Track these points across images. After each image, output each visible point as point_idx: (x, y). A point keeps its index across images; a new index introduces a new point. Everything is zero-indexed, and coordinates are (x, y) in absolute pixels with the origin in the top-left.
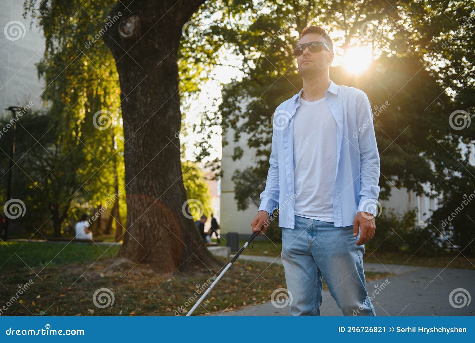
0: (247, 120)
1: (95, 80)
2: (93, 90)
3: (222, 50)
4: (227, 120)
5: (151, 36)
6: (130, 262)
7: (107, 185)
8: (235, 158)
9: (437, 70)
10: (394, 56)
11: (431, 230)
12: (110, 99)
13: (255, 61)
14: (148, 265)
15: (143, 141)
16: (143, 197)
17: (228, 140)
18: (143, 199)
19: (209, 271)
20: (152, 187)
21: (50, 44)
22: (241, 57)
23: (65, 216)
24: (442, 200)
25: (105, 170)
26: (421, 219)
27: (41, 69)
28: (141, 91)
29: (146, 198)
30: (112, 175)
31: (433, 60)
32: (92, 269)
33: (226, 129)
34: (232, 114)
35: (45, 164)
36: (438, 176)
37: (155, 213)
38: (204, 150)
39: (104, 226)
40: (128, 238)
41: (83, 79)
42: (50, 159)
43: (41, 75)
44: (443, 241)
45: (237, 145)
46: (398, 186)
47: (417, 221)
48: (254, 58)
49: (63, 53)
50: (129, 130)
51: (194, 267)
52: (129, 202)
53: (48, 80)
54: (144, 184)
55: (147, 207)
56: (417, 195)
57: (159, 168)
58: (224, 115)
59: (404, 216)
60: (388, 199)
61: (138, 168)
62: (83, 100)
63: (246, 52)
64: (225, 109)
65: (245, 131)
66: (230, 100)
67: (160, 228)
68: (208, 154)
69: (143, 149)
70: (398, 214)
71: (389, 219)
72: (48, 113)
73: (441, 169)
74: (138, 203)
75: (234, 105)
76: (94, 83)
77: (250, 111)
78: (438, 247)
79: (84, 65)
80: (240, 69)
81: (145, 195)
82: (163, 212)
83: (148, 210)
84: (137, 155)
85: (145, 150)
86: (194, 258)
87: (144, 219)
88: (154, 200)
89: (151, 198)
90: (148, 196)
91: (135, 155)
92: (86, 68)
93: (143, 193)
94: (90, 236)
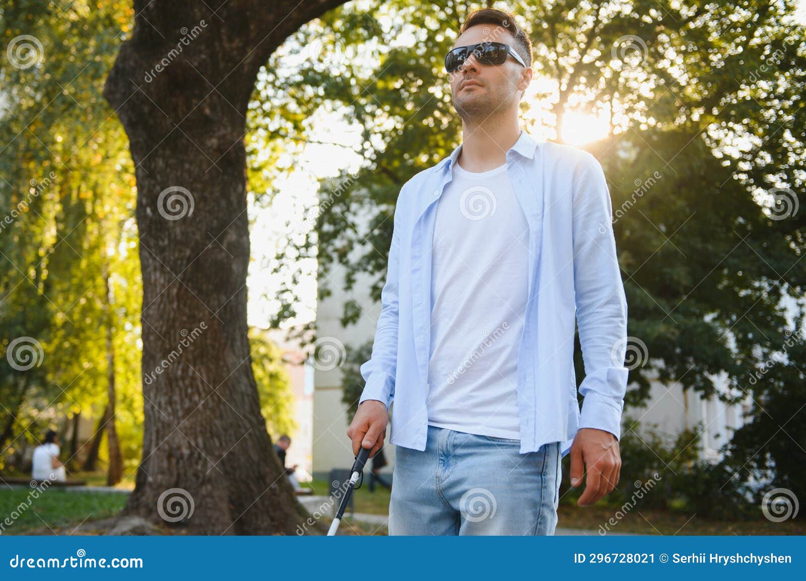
0: (369, 248)
1: (76, 170)
2: (70, 189)
3: (319, 115)
4: (330, 249)
5: (196, 92)
6: (149, 525)
7: (93, 374)
8: (345, 322)
9: (736, 155)
10: (653, 129)
11: (731, 467)
12: (102, 205)
13: (384, 135)
15: (179, 289)
16: (176, 398)
17: (330, 287)
18: (176, 402)
20: (193, 378)
22: (358, 127)
23: (8, 433)
24: (750, 408)
25: (90, 344)
26: (710, 446)
29: (182, 400)
30: (104, 354)
31: (726, 135)
33: (328, 265)
34: (339, 237)
36: (743, 361)
37: (199, 429)
38: (286, 307)
40: (146, 478)
41: (53, 168)
44: (756, 492)
45: (349, 296)
46: (664, 378)
47: (702, 449)
48: (383, 129)
49: (15, 118)
50: (151, 268)
52: (149, 407)
54: (179, 373)
55: (183, 417)
56: (702, 397)
57: (209, 342)
58: (325, 238)
59: (676, 439)
60: (644, 405)
62: (53, 208)
63: (368, 119)
64: (327, 228)
65: (365, 270)
66: (337, 210)
67: (209, 458)
68: (293, 314)
69: (178, 306)
70: (665, 434)
71: (647, 445)
73: (749, 346)
74: (166, 409)
75: (344, 219)
76: (73, 177)
77: (376, 232)
78: (745, 501)
79: (54, 143)
80: (355, 151)
81: (181, 395)
82: (214, 428)
83: (185, 422)
84: (166, 316)
85: (182, 306)
86: (272, 519)
87: (176, 440)
88: (196, 404)
89: (191, 400)
90: (187, 395)
91: (161, 317)
92: (59, 147)
93: (177, 391)
94: (60, 474)
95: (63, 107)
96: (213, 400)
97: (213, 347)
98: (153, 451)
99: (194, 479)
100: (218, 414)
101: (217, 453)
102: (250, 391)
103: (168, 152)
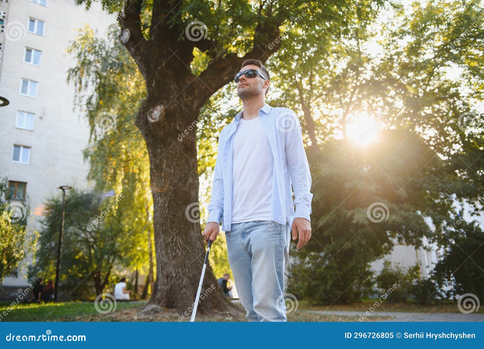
1: (132, 160)
2: (129, 169)
5: (173, 120)
6: (159, 307)
7: (142, 252)
9: (428, 138)
11: (434, 280)
14: (174, 310)
15: (168, 204)
16: (169, 251)
18: (169, 253)
19: (226, 314)
20: (176, 243)
21: (94, 132)
23: (106, 282)
24: (442, 254)
27: (86, 154)
28: (166, 164)
29: (171, 252)
30: (147, 243)
32: (127, 314)
35: (89, 236)
36: (436, 230)
37: (179, 264)
39: (140, 292)
40: (157, 288)
41: (121, 160)
42: (93, 231)
43: (86, 160)
44: (446, 291)
49: (105, 139)
50: (157, 196)
51: (214, 311)
52: (158, 256)
53: (92, 162)
54: (170, 240)
55: (172, 260)
56: (416, 248)
57: (182, 226)
60: (390, 253)
61: (164, 227)
62: (120, 178)
67: (184, 277)
69: (168, 211)
70: (403, 267)
71: (395, 272)
72: (92, 192)
74: (165, 256)
76: (130, 163)
78: (442, 297)
79: (121, 148)
81: (171, 250)
82: (186, 264)
83: (174, 262)
84: (163, 216)
85: (170, 211)
86: (213, 303)
87: (170, 270)
88: (178, 254)
89: (175, 252)
90: (173, 250)
91: (161, 216)
92: (124, 151)
93: (169, 248)
94: (127, 296)
95: (125, 133)
96: (185, 252)
97: (184, 229)
98: (160, 275)
99: (178, 286)
100: (187, 258)
101: (187, 275)
102: (201, 247)
103: (162, 146)
